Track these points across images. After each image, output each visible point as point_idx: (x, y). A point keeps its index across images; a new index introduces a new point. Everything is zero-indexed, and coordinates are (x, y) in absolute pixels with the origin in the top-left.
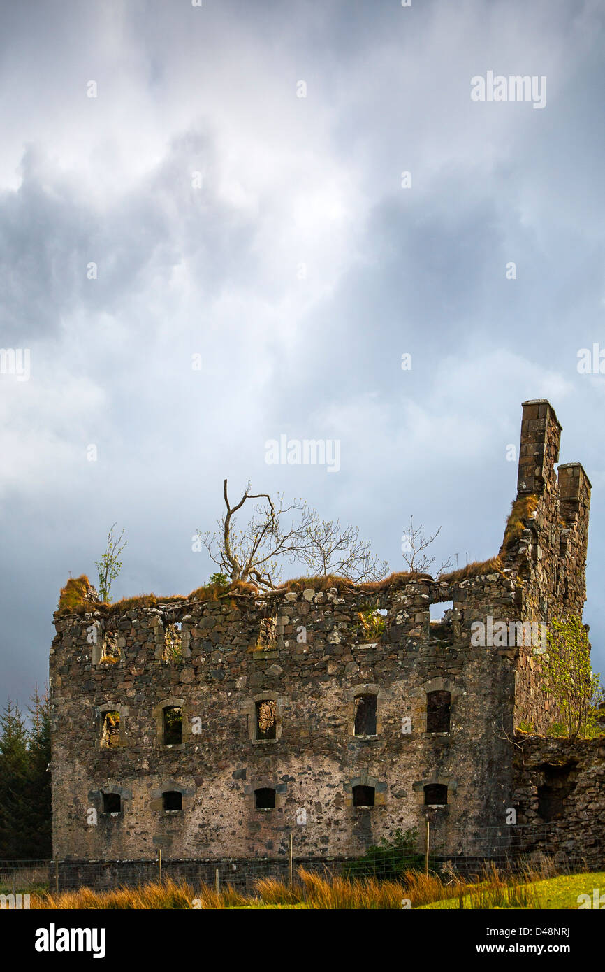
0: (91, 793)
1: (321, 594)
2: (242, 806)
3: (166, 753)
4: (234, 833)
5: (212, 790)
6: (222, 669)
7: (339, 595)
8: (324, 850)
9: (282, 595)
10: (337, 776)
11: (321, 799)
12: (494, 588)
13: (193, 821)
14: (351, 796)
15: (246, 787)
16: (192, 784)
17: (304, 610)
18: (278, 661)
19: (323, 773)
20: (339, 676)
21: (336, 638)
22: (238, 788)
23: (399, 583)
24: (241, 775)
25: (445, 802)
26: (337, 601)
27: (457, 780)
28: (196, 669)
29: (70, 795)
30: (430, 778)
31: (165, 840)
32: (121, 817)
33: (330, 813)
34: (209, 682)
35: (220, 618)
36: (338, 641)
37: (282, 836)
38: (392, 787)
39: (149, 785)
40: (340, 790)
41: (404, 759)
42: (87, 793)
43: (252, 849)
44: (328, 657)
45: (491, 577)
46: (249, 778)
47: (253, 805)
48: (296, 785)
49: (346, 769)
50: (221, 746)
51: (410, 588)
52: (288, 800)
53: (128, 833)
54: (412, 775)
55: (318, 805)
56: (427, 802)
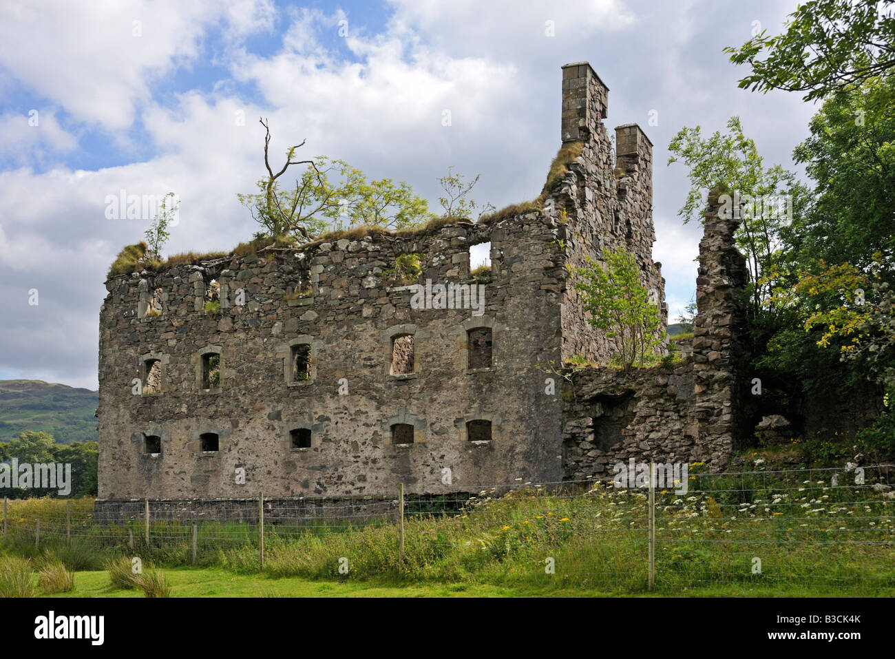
0: (134, 436)
1: (355, 243)
2: (278, 447)
3: (204, 397)
4: (269, 473)
5: (248, 432)
6: (258, 316)
7: (374, 242)
8: (361, 489)
9: (317, 246)
10: (374, 415)
11: (358, 438)
12: (534, 226)
13: (230, 461)
14: (388, 434)
15: (282, 428)
16: (228, 426)
17: (338, 258)
18: (312, 307)
19: (359, 412)
20: (374, 318)
21: (371, 282)
22: (274, 429)
23: (436, 228)
24: (277, 416)
25: (490, 438)
26: (371, 248)
27: (502, 415)
28: (233, 318)
29: (115, 437)
30: (473, 415)
31: (202, 479)
32: (161, 457)
33: (367, 452)
34: (246, 329)
35: (255, 271)
36: (373, 285)
37: (318, 475)
38: (432, 424)
39: (188, 428)
40: (377, 428)
41: (443, 396)
42: (130, 434)
43: (288, 488)
44: (362, 301)
45: (530, 216)
46: (284, 420)
47: (288, 445)
48: (332, 425)
49: (383, 408)
50: (257, 389)
51: (447, 232)
52: (324, 440)
53: (167, 473)
54: (454, 412)
55: (355, 445)
56: (470, 438)
